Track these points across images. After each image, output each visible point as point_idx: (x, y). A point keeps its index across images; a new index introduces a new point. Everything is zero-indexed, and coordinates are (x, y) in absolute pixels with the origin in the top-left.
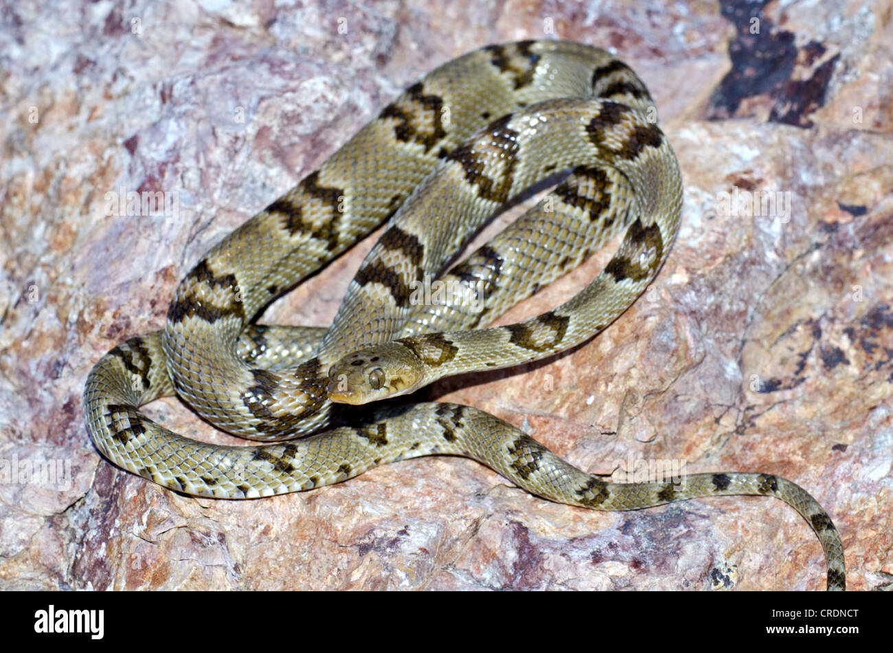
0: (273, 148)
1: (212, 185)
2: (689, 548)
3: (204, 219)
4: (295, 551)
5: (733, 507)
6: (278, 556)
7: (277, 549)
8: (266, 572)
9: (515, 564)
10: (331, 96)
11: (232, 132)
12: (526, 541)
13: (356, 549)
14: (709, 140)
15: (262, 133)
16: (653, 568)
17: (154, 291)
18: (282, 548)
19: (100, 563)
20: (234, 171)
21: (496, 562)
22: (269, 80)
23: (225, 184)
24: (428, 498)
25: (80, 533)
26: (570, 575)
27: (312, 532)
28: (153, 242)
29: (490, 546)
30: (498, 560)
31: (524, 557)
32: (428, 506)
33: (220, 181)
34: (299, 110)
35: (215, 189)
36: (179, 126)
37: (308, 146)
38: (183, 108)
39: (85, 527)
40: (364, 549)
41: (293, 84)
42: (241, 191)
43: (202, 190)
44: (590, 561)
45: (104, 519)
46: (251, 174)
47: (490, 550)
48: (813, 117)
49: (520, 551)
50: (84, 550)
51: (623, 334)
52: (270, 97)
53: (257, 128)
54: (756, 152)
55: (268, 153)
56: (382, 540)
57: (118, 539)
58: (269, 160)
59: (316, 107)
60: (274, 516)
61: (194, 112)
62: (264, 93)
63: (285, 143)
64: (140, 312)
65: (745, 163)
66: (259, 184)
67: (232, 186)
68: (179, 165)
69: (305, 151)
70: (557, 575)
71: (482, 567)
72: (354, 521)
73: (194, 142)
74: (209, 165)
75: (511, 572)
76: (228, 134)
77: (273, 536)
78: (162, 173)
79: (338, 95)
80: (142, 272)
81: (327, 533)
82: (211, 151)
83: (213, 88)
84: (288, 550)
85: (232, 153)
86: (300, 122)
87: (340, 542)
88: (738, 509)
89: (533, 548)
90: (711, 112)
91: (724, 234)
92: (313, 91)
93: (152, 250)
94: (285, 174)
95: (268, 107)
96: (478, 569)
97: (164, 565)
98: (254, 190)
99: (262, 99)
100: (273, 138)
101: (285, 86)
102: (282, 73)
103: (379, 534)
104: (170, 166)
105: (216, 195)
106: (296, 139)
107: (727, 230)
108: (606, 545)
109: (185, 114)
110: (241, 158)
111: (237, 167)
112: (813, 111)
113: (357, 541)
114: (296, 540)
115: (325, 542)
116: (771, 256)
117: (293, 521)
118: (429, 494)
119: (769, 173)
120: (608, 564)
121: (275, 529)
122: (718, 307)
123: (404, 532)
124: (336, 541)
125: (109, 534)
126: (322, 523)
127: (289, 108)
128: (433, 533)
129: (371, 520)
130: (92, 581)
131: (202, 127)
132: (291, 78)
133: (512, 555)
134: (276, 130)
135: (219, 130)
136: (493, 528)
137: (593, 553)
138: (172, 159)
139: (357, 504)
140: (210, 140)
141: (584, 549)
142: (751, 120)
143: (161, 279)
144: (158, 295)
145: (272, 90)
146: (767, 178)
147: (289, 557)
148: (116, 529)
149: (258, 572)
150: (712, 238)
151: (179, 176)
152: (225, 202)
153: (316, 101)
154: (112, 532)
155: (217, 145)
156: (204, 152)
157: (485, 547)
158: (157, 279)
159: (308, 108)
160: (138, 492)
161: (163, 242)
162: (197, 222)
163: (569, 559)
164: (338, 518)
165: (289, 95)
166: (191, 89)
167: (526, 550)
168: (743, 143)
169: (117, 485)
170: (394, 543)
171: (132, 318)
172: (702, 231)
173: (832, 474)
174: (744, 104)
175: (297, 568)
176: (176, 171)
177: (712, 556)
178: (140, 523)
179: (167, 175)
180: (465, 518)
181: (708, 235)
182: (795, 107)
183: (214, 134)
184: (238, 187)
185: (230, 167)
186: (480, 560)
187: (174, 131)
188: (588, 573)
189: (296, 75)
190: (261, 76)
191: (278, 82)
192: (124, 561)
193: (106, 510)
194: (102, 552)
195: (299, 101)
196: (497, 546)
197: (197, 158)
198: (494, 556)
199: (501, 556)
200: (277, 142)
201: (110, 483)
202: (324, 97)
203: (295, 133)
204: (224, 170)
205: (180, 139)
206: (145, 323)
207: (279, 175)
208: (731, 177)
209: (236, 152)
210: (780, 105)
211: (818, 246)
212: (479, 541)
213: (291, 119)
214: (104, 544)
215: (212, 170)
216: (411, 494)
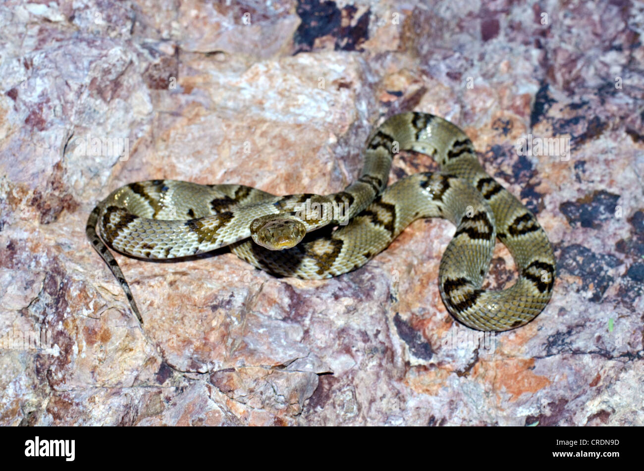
0: (97, 89)
1: (70, 113)
2: (378, 285)
3: (71, 133)
4: (170, 313)
5: (387, 260)
6: (161, 317)
7: (159, 313)
8: (157, 327)
9: (289, 306)
10: (124, 57)
11: (79, 83)
12: (294, 292)
13: (209, 309)
14: (316, 63)
15: (93, 81)
16: (364, 298)
17: (53, 177)
18: (163, 313)
19: (61, 333)
20: (81, 104)
21: (277, 305)
22: (89, 52)
23: (76, 112)
24: (234, 275)
25: (41, 317)
26: (324, 307)
27: (179, 302)
28: (45, 149)
29: (272, 297)
30: (278, 303)
31: (295, 301)
32: (237, 279)
33: (74, 111)
34: (111, 67)
35: (71, 115)
36: (43, 81)
37: (113, 85)
38: (44, 71)
39: (45, 314)
40: (215, 308)
41: (104, 52)
42: (84, 115)
43: (64, 117)
44: (333, 299)
45: (57, 308)
46: (89, 105)
47: (272, 299)
48: (363, 46)
49: (291, 298)
50: (47, 327)
51: (314, 174)
52: (95, 61)
53: (91, 79)
54: (343, 68)
55: (95, 92)
56: (222, 301)
57: (71, 318)
58: (95, 96)
59: (118, 64)
60: (155, 295)
61: (52, 73)
62: (90, 59)
63: (103, 86)
64: (47, 189)
65: (339, 74)
66: (92, 110)
67: (80, 113)
68: (50, 104)
69: (112, 89)
70: (316, 308)
71: (268, 309)
72: (203, 293)
73: (55, 90)
74: (67, 102)
75: (288, 310)
76: (76, 84)
77: (155, 306)
78: (41, 109)
79: (127, 56)
80: (43, 166)
81: (189, 301)
82: (68, 94)
83: (58, 59)
84: (166, 313)
85: (79, 94)
86: (110, 73)
87: (198, 305)
88: (389, 261)
89: (299, 296)
90: (297, 47)
91: (344, 114)
92: (116, 55)
93: (46, 154)
94: (103, 103)
95: (96, 66)
96: (266, 310)
97: (105, 330)
98: (90, 113)
99: (91, 62)
100: (97, 83)
101: (100, 54)
102: (96, 47)
103: (220, 298)
104: (44, 105)
105: (72, 119)
106: (108, 83)
107: (344, 111)
108: (337, 289)
109: (46, 74)
110: (85, 96)
111: (82, 102)
112: (363, 42)
113: (209, 304)
114: (169, 307)
115: (188, 307)
116: (365, 122)
117: (165, 297)
118: (234, 272)
119: (354, 78)
120: (343, 299)
121: (157, 302)
122: (349, 153)
123: (232, 296)
124: (195, 305)
125: (63, 316)
126: (184, 296)
127: (106, 66)
128: (245, 294)
129: (213, 291)
130: (58, 344)
131: (60, 81)
132: (102, 49)
133: (287, 301)
134: (99, 79)
135: (70, 82)
136: (272, 287)
137: (333, 294)
138: (45, 101)
139: (203, 283)
140: (66, 88)
141: (327, 292)
142: (325, 50)
143: (56, 170)
144: (55, 178)
145: (93, 56)
146: (355, 81)
147: (168, 317)
148: (68, 313)
149: (153, 327)
150: (338, 116)
151: (52, 110)
152: (76, 122)
153: (118, 61)
154: (65, 315)
155: (71, 90)
156: (63, 95)
157: (269, 298)
158: (54, 169)
159: (114, 65)
160: (81, 291)
161: (52, 148)
162: (68, 134)
163: (321, 299)
164: (193, 292)
165: (104, 59)
166: (46, 60)
167: (295, 297)
168: (334, 63)
169: (61, 288)
170: (229, 302)
171: (43, 193)
172: (331, 113)
173: (429, 236)
174: (317, 42)
175: (175, 323)
176: (50, 108)
177: (389, 287)
178: (88, 308)
179: (45, 110)
180: (257, 283)
181: (335, 115)
182: (351, 41)
183: (67, 84)
184: (83, 112)
185: (79, 102)
186: (266, 305)
187: (40, 85)
188: (333, 305)
189: (104, 47)
190: (84, 49)
191: (95, 52)
192: (81, 331)
193: (58, 302)
194: (60, 327)
195: (110, 61)
196: (276, 296)
197: (59, 98)
198: (275, 302)
199: (279, 302)
200: (99, 86)
201: (56, 287)
202: (121, 58)
203: (108, 80)
204: (75, 104)
205: (45, 89)
206: (49, 195)
207: (100, 104)
208: (335, 82)
209: (81, 93)
210: (339, 41)
211: (383, 115)
212: (264, 295)
213: (107, 72)
214: (61, 323)
215: (69, 105)
216: (224, 274)
